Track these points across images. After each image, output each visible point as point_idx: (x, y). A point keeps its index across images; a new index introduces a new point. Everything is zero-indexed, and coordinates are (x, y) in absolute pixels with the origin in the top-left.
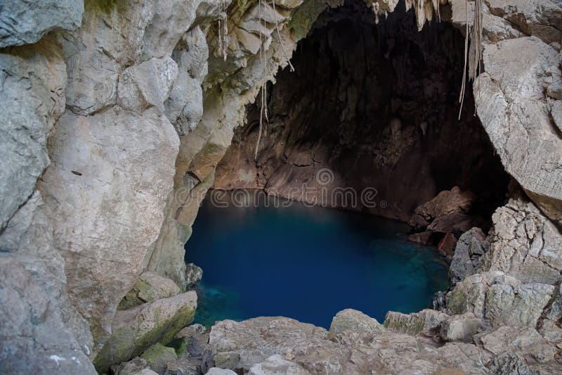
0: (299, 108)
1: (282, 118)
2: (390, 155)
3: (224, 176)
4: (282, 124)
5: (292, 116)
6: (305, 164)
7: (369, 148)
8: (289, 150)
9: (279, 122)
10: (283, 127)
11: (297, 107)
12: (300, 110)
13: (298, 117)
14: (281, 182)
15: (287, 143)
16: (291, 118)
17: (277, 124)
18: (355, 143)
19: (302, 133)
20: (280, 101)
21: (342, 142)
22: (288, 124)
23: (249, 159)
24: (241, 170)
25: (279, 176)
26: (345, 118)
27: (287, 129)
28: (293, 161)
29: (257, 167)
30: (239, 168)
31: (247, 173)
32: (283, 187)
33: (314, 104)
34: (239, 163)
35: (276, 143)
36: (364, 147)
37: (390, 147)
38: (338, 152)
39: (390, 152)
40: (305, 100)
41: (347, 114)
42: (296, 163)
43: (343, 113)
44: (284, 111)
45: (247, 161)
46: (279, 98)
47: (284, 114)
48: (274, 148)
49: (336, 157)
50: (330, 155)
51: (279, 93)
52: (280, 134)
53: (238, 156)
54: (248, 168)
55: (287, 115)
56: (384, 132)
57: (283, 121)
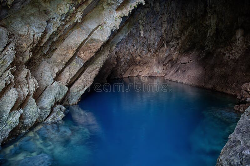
0: (187, 33)
1: (177, 39)
2: (234, 53)
3: (147, 70)
4: (177, 42)
5: (183, 38)
6: (185, 62)
7: (222, 50)
8: (180, 56)
9: (176, 42)
10: (178, 44)
11: (185, 33)
12: (187, 34)
13: (186, 38)
14: (172, 72)
15: (180, 52)
16: (182, 39)
17: (175, 43)
18: (214, 49)
19: (188, 46)
20: (177, 30)
21: (207, 49)
22: (181, 42)
23: (160, 61)
24: (155, 66)
25: (172, 69)
26: (209, 35)
27: (180, 45)
28: (181, 61)
29: (164, 65)
30: (154, 66)
31: (158, 68)
32: (173, 74)
33: (195, 30)
34: (154, 63)
35: (174, 52)
36: (219, 50)
37: (235, 48)
38: (204, 55)
39: (235, 51)
40: (190, 29)
41: (210, 33)
42: (181, 62)
43: (209, 32)
44: (179, 35)
45: (159, 62)
46: (176, 29)
47: (179, 37)
48: (172, 55)
49: (202, 57)
50: (199, 57)
51: (176, 26)
52: (176, 48)
53: (155, 60)
54: (159, 66)
55: (180, 38)
56: (232, 39)
57: (178, 40)
